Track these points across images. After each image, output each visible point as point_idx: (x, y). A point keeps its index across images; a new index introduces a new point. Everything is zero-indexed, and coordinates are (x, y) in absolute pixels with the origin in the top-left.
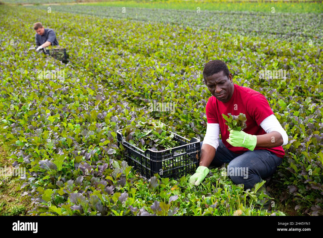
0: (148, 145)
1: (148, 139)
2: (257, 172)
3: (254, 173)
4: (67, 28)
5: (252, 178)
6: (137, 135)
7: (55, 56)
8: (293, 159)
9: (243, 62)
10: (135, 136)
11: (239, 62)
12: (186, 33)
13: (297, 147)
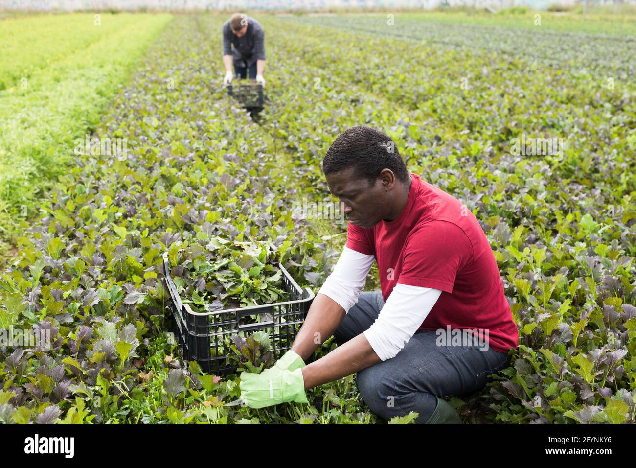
0: (210, 294)
1: (214, 278)
2: (429, 386)
3: (419, 391)
4: (308, 52)
5: (411, 402)
6: (197, 268)
7: (241, 98)
8: (527, 361)
9: (576, 129)
10: (193, 270)
11: (566, 129)
12: (509, 69)
13: (549, 333)
